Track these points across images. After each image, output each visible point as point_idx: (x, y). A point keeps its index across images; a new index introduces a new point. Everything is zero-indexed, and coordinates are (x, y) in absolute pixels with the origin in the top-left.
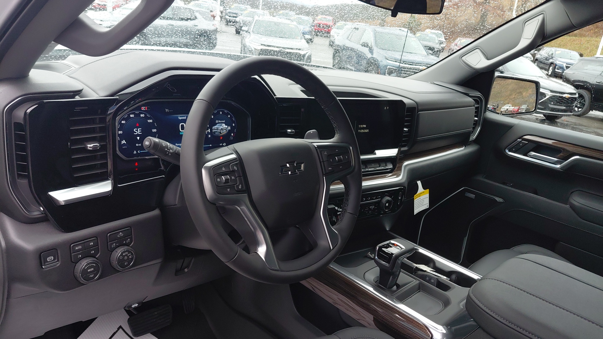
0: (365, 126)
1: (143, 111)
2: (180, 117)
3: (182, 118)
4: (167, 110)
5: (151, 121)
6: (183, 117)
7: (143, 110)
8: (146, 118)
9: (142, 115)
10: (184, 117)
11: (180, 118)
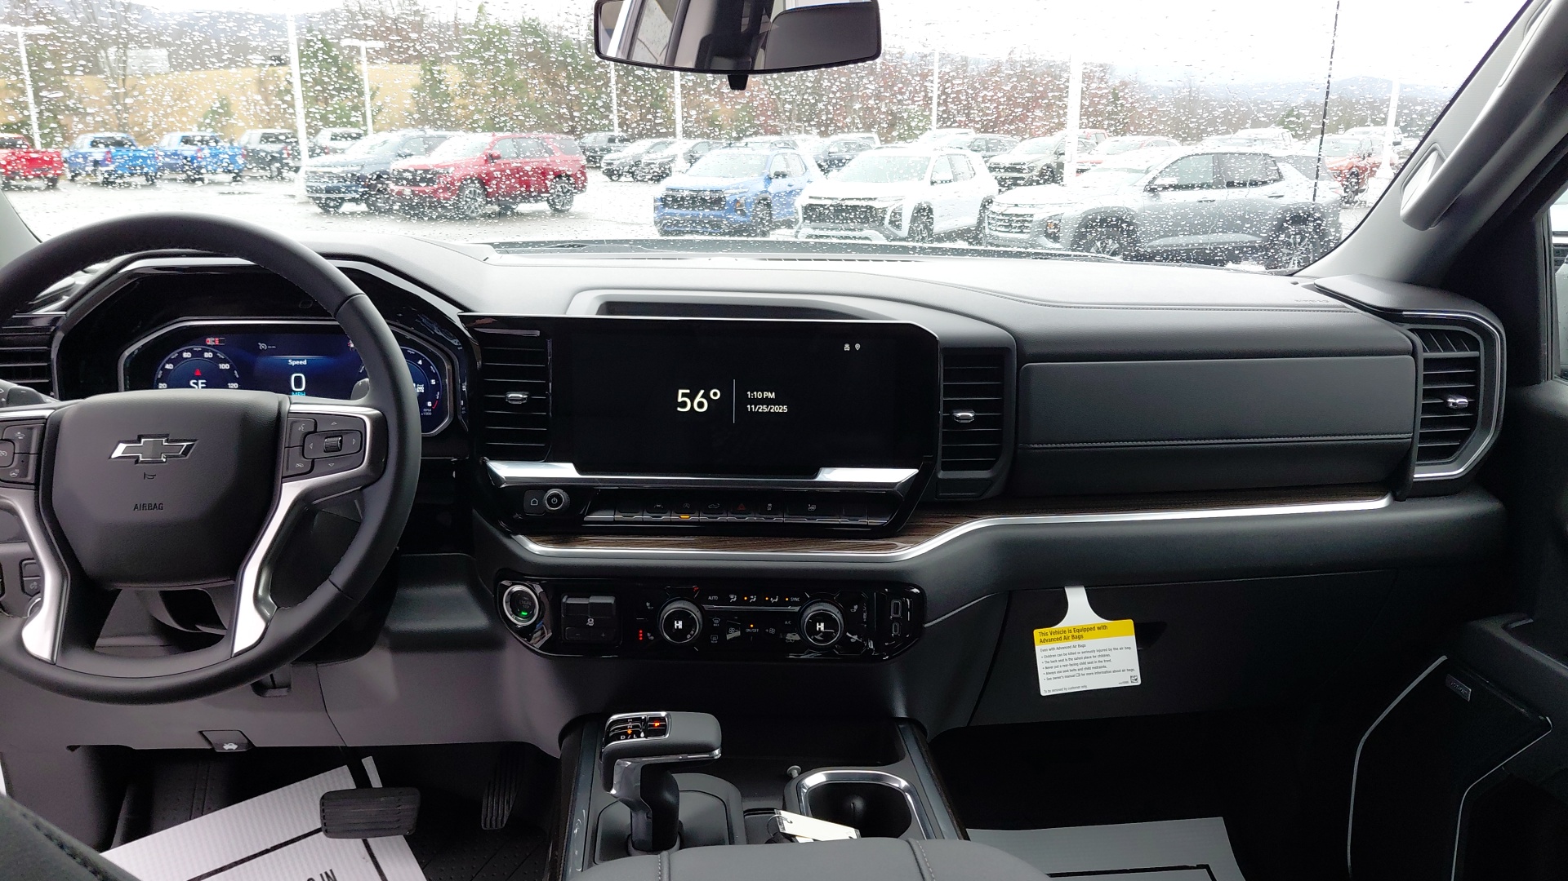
0: (772, 395)
1: (209, 346)
2: (293, 360)
3: (297, 363)
4: (262, 346)
5: (226, 366)
6: (299, 360)
7: (209, 343)
8: (216, 360)
9: (208, 355)
10: (303, 360)
11: (293, 363)
